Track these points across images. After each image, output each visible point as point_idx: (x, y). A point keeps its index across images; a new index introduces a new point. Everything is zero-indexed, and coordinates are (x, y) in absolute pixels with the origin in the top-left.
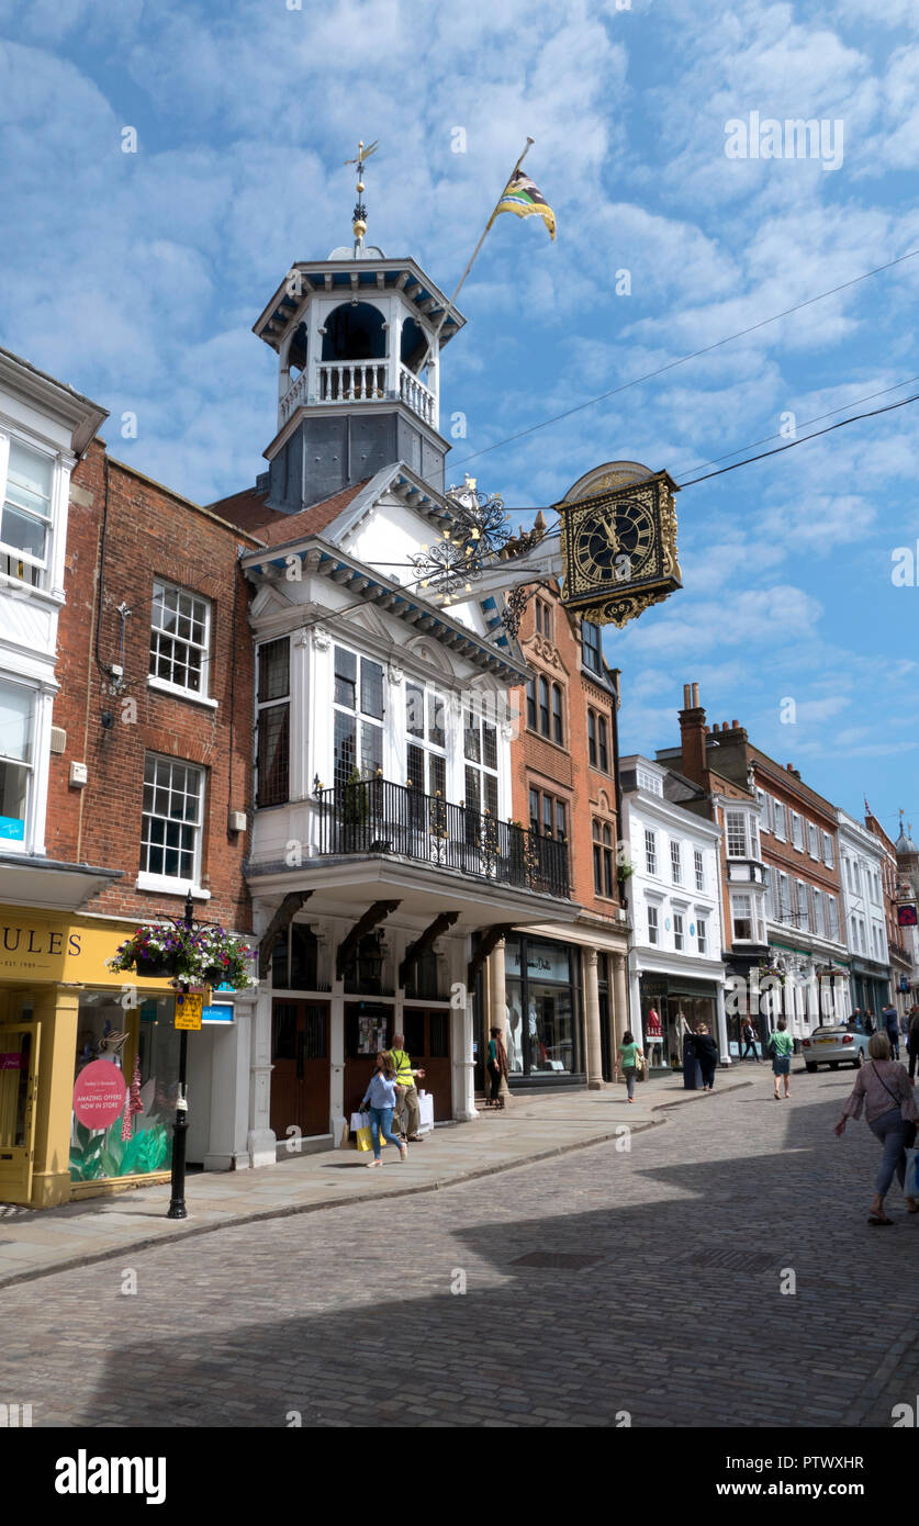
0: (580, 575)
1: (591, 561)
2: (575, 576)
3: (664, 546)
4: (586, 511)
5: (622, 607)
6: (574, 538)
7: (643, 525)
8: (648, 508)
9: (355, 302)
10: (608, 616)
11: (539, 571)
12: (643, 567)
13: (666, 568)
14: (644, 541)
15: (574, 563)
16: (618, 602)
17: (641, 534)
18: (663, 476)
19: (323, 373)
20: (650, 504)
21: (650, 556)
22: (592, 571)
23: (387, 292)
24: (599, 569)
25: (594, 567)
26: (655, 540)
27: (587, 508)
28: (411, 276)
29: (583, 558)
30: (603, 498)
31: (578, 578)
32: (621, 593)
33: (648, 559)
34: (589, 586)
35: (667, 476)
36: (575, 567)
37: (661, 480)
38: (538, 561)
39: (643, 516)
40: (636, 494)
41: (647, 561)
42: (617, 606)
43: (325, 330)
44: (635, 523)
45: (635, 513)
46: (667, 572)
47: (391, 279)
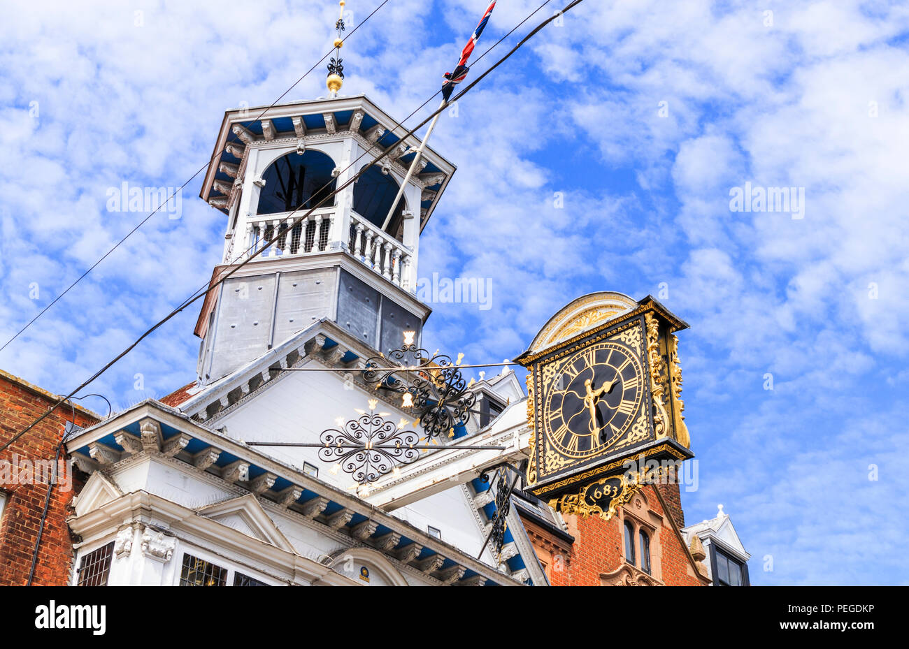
0: (552, 448)
1: (565, 427)
2: (545, 451)
3: (655, 398)
4: (559, 362)
5: (607, 489)
6: (543, 400)
7: (630, 373)
8: (634, 350)
9: (299, 150)
10: (590, 503)
11: (503, 449)
12: (629, 430)
13: (659, 427)
14: (630, 395)
15: (544, 433)
16: (602, 481)
17: (626, 386)
18: (650, 306)
19: (256, 229)
20: (637, 344)
21: (639, 414)
22: (566, 442)
23: (339, 136)
24: (575, 438)
25: (568, 436)
26: (645, 392)
27: (561, 358)
28: (366, 116)
29: (556, 425)
30: (578, 342)
31: (549, 453)
32: (605, 469)
33: (637, 417)
34: (562, 462)
35: (656, 305)
36: (545, 438)
37: (648, 311)
38: (503, 435)
39: (628, 361)
40: (619, 333)
41: (635, 421)
42: (601, 487)
43: (264, 182)
44: (619, 371)
45: (618, 359)
46: (661, 433)
47: (343, 121)
